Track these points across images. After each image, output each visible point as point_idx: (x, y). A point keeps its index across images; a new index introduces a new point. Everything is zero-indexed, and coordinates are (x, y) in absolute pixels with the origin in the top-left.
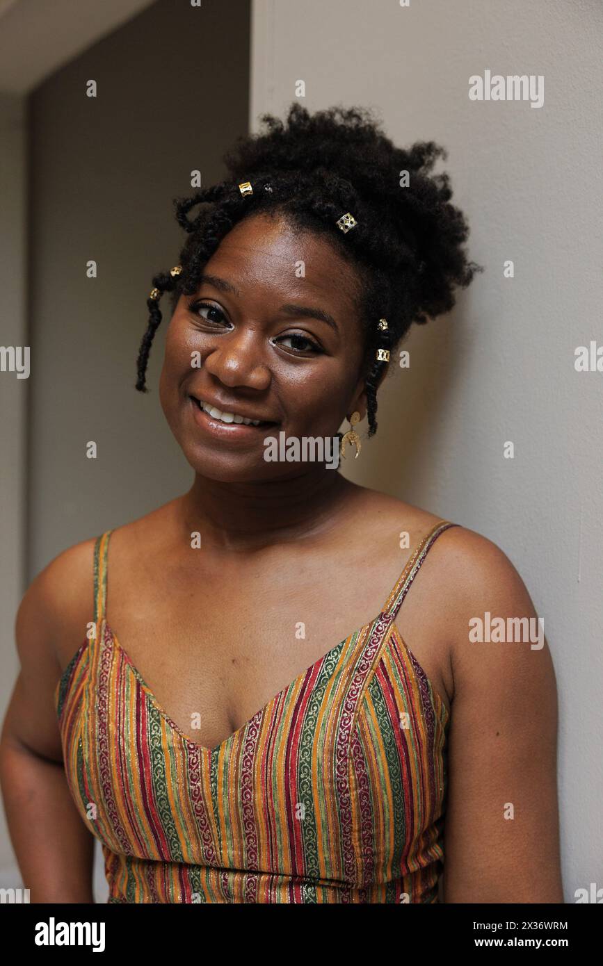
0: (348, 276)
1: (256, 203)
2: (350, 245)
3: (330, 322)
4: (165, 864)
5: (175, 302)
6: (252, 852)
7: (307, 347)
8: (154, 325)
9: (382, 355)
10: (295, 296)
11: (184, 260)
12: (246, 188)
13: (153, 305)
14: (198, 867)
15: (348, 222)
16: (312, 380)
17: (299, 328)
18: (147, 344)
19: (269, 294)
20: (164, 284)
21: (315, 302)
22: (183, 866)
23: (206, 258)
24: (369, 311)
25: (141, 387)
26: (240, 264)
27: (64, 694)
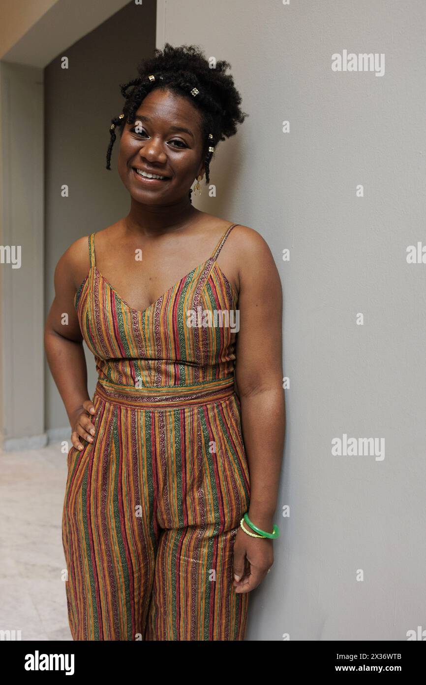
0: (196, 114)
1: (156, 84)
2: (196, 102)
3: (190, 134)
4: (123, 359)
5: (122, 130)
6: (159, 351)
7: (180, 145)
8: (113, 140)
9: (211, 149)
10: (175, 123)
11: (125, 111)
12: (152, 78)
13: (112, 132)
14: (136, 359)
15: (196, 92)
16: (184, 158)
17: (177, 137)
18: (110, 149)
19: (165, 122)
20: (117, 123)
21: (184, 125)
22: (131, 359)
23: (136, 108)
24: (205, 130)
25: (108, 168)
26: (151, 109)
27: (79, 298)
